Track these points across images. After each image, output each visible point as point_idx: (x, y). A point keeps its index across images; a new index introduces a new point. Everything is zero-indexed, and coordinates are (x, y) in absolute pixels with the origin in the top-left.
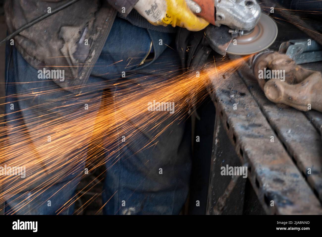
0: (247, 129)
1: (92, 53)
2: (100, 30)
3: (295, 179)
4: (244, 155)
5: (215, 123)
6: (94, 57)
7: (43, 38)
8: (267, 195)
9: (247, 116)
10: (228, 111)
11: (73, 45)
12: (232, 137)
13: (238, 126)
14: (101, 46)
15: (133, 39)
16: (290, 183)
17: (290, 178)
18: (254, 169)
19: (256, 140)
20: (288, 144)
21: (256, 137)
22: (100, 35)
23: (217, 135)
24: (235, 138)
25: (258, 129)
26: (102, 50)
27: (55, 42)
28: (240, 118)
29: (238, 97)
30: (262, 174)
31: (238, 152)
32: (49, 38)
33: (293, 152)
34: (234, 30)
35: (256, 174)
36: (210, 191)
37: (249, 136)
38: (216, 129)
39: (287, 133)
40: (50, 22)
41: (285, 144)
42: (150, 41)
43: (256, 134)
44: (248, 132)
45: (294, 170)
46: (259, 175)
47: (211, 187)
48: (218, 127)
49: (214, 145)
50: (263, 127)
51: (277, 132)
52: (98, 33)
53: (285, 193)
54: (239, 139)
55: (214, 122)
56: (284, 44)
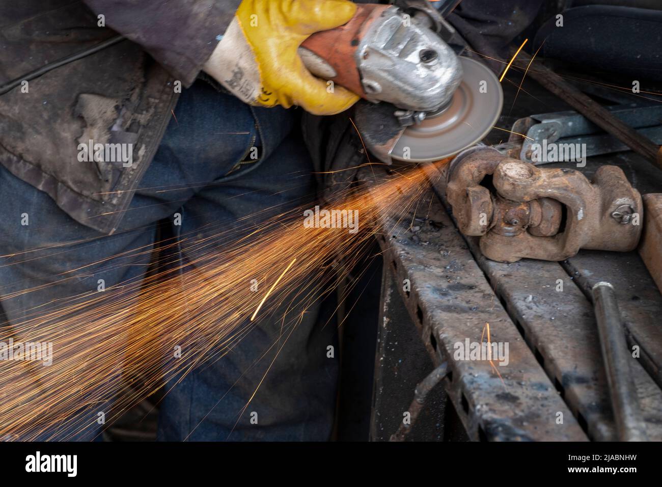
0: (445, 294)
1: (139, 149)
2: (153, 103)
3: (540, 394)
4: (438, 347)
5: (383, 284)
6: (143, 159)
7: (41, 116)
8: (483, 427)
9: (445, 268)
10: (407, 260)
11: (103, 133)
12: (416, 310)
13: (428, 287)
14: (157, 136)
15: (219, 119)
16: (531, 402)
17: (530, 392)
18: (459, 375)
19: (464, 316)
20: (526, 323)
21: (463, 311)
22: (155, 114)
23: (385, 308)
24: (421, 313)
25: (468, 294)
26: (158, 143)
27: (66, 125)
28: (431, 272)
29: (427, 229)
30: (475, 385)
31: (428, 342)
32: (55, 116)
33: (537, 340)
34: (405, 110)
35: (463, 386)
36: (374, 421)
37: (449, 309)
38: (384, 296)
39: (524, 302)
40: (56, 83)
41: (522, 323)
42: (253, 122)
43: (464, 304)
44: (445, 301)
45: (538, 376)
46: (468, 386)
47: (375, 413)
48: (389, 292)
49: (382, 327)
50: (477, 290)
51: (504, 300)
52: (152, 111)
53: (519, 421)
54: (429, 314)
55: (381, 281)
56: (520, 122)
